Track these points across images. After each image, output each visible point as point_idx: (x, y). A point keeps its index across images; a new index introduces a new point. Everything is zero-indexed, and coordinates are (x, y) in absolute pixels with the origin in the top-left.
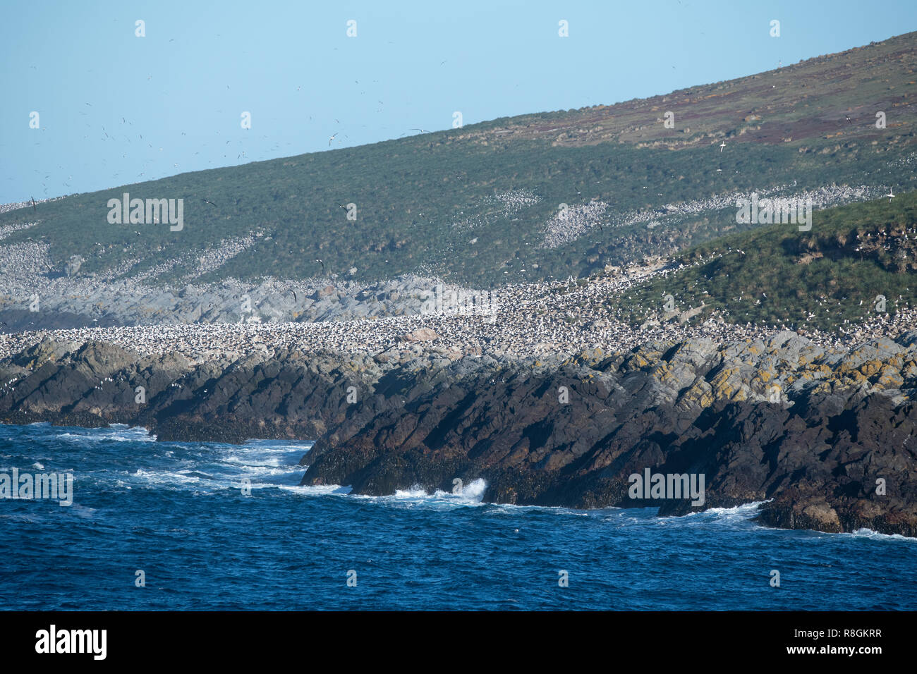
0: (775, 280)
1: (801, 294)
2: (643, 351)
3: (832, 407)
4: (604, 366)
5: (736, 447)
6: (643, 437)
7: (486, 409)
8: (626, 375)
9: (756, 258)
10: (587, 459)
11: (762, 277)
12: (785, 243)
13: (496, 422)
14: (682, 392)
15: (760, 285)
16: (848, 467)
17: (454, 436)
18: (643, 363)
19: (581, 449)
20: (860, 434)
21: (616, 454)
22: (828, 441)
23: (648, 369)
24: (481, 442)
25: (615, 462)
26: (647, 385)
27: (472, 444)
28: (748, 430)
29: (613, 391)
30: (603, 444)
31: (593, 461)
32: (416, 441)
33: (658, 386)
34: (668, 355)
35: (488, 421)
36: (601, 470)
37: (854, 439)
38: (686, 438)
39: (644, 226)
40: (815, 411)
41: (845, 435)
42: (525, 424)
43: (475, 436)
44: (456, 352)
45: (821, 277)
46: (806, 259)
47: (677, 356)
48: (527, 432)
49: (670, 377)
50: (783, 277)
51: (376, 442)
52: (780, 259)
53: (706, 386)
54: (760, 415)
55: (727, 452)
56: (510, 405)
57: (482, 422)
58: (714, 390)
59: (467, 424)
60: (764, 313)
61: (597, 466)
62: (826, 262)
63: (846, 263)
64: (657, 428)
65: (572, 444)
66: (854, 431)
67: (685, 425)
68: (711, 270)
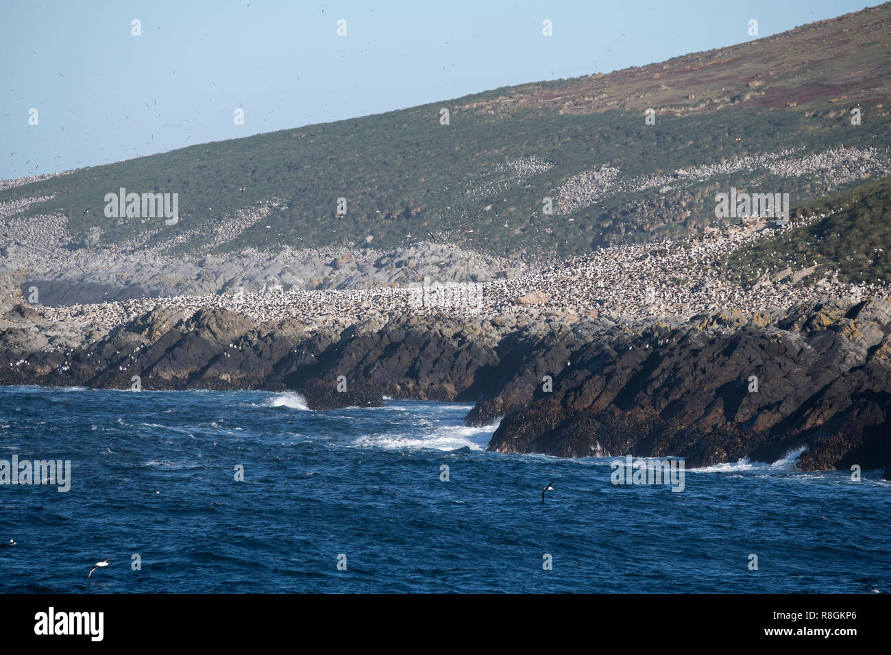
2: (826, 309)
4: (786, 325)
6: (855, 397)
8: (813, 334)
9: (867, 216)
11: (875, 236)
13: (688, 382)
14: (872, 351)
15: (874, 243)
17: (645, 397)
18: (827, 322)
19: (788, 408)
21: (828, 414)
23: (835, 328)
24: (673, 402)
25: (827, 424)
26: (836, 344)
27: (664, 405)
29: (802, 350)
30: (813, 402)
31: (805, 421)
32: (604, 402)
33: (847, 345)
34: (853, 313)
35: (679, 382)
36: (815, 430)
39: (656, 190)
42: (717, 384)
43: (666, 396)
44: (569, 316)
47: (862, 314)
48: (720, 391)
49: (859, 336)
51: (564, 403)
56: (701, 365)
57: (673, 382)
59: (657, 385)
60: (879, 271)
61: (808, 426)
64: (867, 386)
65: (779, 403)
68: (820, 229)
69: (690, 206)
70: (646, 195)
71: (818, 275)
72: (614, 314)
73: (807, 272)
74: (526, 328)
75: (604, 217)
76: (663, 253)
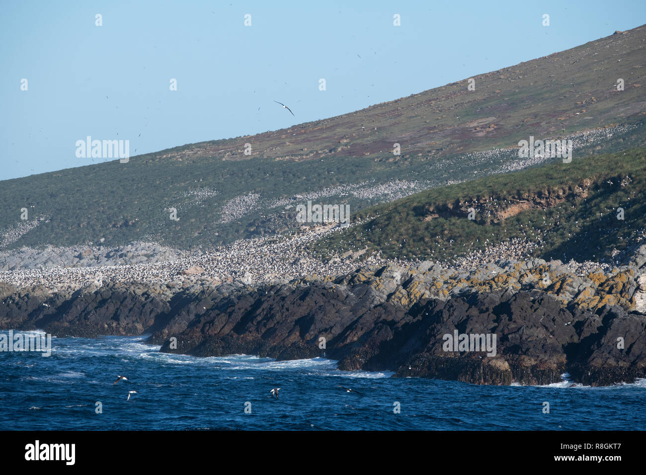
0: (410, 231)
1: (427, 239)
2: (363, 271)
3: (492, 301)
4: (339, 281)
5: (439, 327)
6: (376, 323)
7: (271, 309)
8: (354, 287)
9: (397, 218)
10: (342, 337)
11: (402, 230)
12: (415, 209)
13: (278, 316)
14: (390, 296)
15: (401, 235)
16: (510, 336)
17: (252, 326)
18: (363, 279)
19: (337, 331)
20: (514, 317)
21: (360, 333)
22: (495, 321)
23: (368, 282)
24: (269, 329)
25: (359, 339)
26: (368, 292)
27: (263, 331)
28: (445, 315)
29: (347, 296)
30: (352, 327)
31: (346, 338)
32: (227, 330)
33: (374, 292)
34: (379, 273)
35: (273, 316)
36: (352, 343)
37: (510, 320)
38: (403, 322)
39: (283, 207)
40: (483, 304)
41: (505, 317)
42: (296, 318)
43: (265, 325)
44: (216, 281)
45: (439, 229)
46: (429, 218)
47: (384, 274)
48: (297, 322)
49: (381, 287)
50: (415, 230)
51: (202, 331)
52: (413, 219)
53: (404, 291)
54: (452, 306)
55: (433, 329)
56: (286, 306)
57: (269, 317)
58: (409, 294)
59: (259, 318)
60: (405, 252)
61: (348, 341)
62: (441, 220)
63: (453, 220)
64: (383, 317)
65: (331, 328)
66: (510, 315)
67: (400, 315)
68: (369, 226)
70: (277, 210)
71: (368, 254)
72: (243, 280)
73: (362, 252)
74: (187, 289)
75: (251, 225)
76: (274, 242)
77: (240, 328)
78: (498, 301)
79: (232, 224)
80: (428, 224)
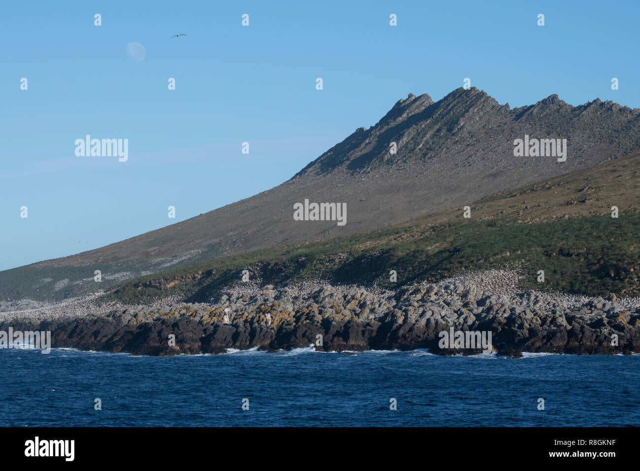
0: (133, 294)
1: (139, 296)
2: (118, 312)
3: (171, 322)
4: (108, 316)
5: (151, 333)
6: (125, 333)
7: (82, 328)
8: (115, 318)
9: (127, 289)
10: (112, 338)
11: (130, 293)
12: (134, 285)
13: (85, 332)
14: (129, 321)
15: (129, 295)
16: (179, 336)
17: (75, 336)
18: (118, 315)
19: (109, 336)
20: (180, 328)
21: (119, 337)
22: (172, 330)
23: (120, 316)
24: (82, 337)
25: (119, 340)
26: (120, 320)
27: (80, 337)
28: (153, 329)
29: (113, 322)
30: (115, 335)
31: (113, 339)
32: (65, 337)
33: (123, 320)
34: (124, 312)
35: (83, 331)
36: (115, 341)
37: (178, 329)
38: (136, 332)
39: (79, 284)
40: (167, 323)
41: (176, 328)
42: (93, 331)
43: (80, 335)
44: (57, 316)
45: (143, 292)
46: (140, 288)
47: (126, 312)
48: (93, 333)
49: (126, 318)
50: (134, 293)
51: (55, 338)
52: (133, 288)
53: (135, 319)
54: (155, 325)
55: (148, 335)
56: (88, 327)
57: (81, 332)
58: (137, 320)
59: (78, 332)
60: (131, 301)
61: (114, 340)
62: (145, 289)
63: (149, 288)
64: (128, 330)
65: (107, 335)
66: (178, 327)
67: (134, 329)
68: (117, 292)
69: (87, 287)
70: (76, 285)
71: (117, 303)
72: (68, 315)
73: (114, 302)
74: (46, 320)
75: (67, 291)
76: (79, 300)
77: (70, 336)
78: (173, 322)
79: (59, 291)
80: (139, 290)
